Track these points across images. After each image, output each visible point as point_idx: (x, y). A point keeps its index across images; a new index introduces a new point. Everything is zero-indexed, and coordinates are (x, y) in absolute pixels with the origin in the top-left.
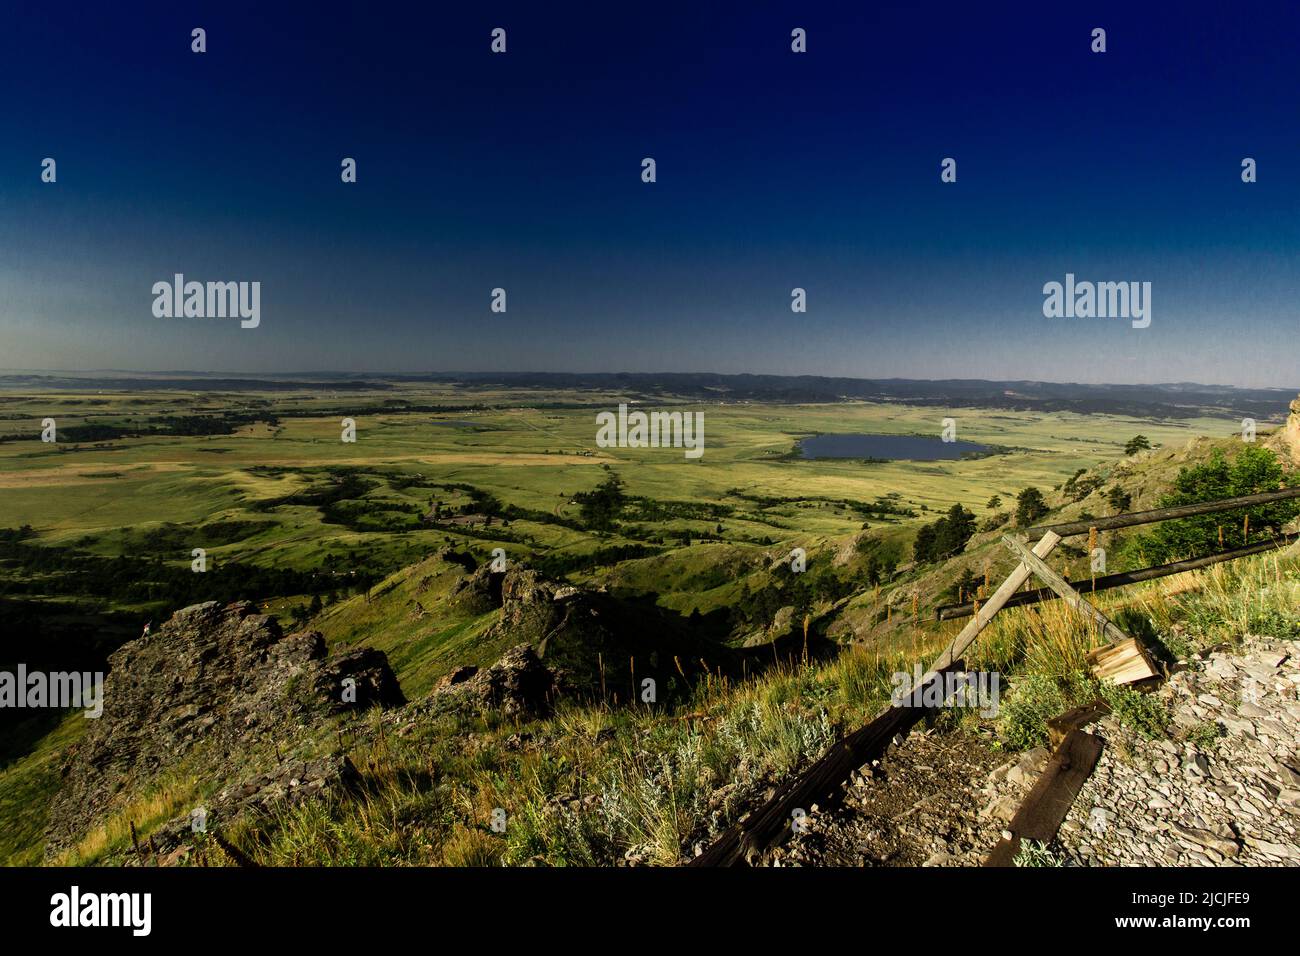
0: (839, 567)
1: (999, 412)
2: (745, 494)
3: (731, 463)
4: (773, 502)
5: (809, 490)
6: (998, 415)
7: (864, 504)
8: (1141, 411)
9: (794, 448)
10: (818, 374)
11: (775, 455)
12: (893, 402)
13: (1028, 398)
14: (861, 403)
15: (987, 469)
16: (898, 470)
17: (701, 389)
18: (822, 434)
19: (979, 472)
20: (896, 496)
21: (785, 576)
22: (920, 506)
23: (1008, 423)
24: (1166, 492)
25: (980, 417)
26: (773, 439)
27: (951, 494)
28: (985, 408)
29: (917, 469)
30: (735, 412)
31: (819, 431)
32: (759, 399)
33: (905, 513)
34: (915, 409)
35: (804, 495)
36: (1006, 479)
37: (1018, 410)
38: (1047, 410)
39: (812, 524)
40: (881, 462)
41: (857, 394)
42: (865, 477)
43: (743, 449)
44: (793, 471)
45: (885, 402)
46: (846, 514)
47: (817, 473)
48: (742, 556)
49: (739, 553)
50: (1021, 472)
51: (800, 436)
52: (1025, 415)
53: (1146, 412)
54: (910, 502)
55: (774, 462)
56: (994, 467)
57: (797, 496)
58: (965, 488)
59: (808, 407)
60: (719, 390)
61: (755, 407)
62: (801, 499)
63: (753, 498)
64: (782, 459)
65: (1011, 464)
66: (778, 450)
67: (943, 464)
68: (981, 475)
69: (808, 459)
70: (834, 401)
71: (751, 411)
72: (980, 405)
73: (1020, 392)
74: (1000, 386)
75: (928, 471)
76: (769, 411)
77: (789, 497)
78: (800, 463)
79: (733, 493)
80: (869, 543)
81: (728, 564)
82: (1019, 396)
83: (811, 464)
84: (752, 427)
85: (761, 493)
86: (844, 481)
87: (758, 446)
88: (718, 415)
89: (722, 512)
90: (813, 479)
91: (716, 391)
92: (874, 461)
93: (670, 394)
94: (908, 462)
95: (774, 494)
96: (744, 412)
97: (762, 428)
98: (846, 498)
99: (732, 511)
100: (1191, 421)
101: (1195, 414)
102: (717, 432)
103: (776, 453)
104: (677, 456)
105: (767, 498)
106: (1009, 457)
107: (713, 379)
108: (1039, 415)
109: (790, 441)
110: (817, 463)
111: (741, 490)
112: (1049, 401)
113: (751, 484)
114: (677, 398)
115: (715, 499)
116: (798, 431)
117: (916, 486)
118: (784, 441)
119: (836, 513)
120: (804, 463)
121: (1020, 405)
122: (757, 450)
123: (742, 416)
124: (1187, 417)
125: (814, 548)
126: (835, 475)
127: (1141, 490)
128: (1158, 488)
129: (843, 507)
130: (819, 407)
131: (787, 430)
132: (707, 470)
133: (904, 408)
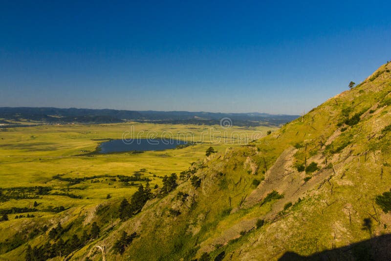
0: (86, 225)
1: (192, 126)
2: (63, 177)
3: (60, 159)
4: (78, 181)
5: (99, 172)
6: (192, 127)
7: (127, 177)
8: (242, 124)
9: (97, 148)
10: (112, 109)
11: (86, 153)
12: (148, 122)
13: (203, 119)
14: (133, 123)
15: (186, 153)
16: (148, 156)
17: (46, 117)
18: (112, 140)
19: (182, 154)
20: (144, 170)
21: (54, 236)
22: (152, 175)
23: (195, 131)
24: (214, 176)
25: (185, 128)
26: (86, 144)
27: (169, 167)
28: (187, 124)
29: (156, 155)
30: (65, 129)
31: (111, 138)
32: (81, 122)
33: (145, 179)
34: (158, 125)
35: (97, 175)
36: (193, 157)
37: (200, 124)
38: (210, 125)
39: (95, 193)
40: (140, 153)
41: (132, 119)
42: (132, 161)
43: (68, 150)
44: (95, 161)
45: (145, 122)
46: (115, 184)
47: (108, 161)
48: (35, 225)
49: (33, 223)
50: (198, 153)
51: (101, 141)
52: (202, 127)
53: (243, 124)
54: (150, 173)
55: (85, 157)
56: (189, 151)
57: (93, 176)
58: (175, 163)
59: (106, 126)
60: (57, 117)
61: (77, 127)
62: (95, 177)
63: (67, 180)
64: (89, 154)
65: (195, 150)
66: (88, 150)
67: (168, 151)
68: (183, 156)
69: (104, 154)
70: (120, 122)
71: (75, 128)
72: (185, 123)
73: (200, 116)
74: (193, 114)
75: (161, 156)
76: (85, 128)
77: (89, 177)
78: (99, 156)
79: (57, 177)
80: (103, 209)
81: (25, 231)
82: (200, 118)
83: (105, 156)
84: (75, 138)
85: (74, 176)
86: (121, 164)
87: (78, 148)
88: (55, 132)
89: (43, 191)
90: (105, 165)
91: (55, 118)
92: (137, 152)
93: (25, 120)
94: (153, 152)
95: (81, 175)
96: (71, 129)
97: (80, 138)
98: (118, 174)
99: (51, 190)
100: (257, 128)
101: (258, 125)
102: (53, 141)
103: (86, 151)
104: (25, 157)
105: (76, 179)
106: (195, 146)
107: (53, 111)
108: (208, 127)
109: (95, 144)
110: (108, 155)
111: (62, 175)
112: (211, 121)
113: (69, 171)
114: (29, 122)
115: (43, 183)
116: (100, 138)
117: (154, 164)
118: (92, 145)
119: (110, 184)
120: (101, 156)
121: (200, 122)
122: (76, 150)
123: (70, 131)
124: (256, 126)
125: (75, 215)
126: (117, 161)
127: (205, 176)
128: (212, 174)
129: (115, 180)
130: (112, 125)
131: (95, 138)
132: (44, 164)
133: (153, 125)
